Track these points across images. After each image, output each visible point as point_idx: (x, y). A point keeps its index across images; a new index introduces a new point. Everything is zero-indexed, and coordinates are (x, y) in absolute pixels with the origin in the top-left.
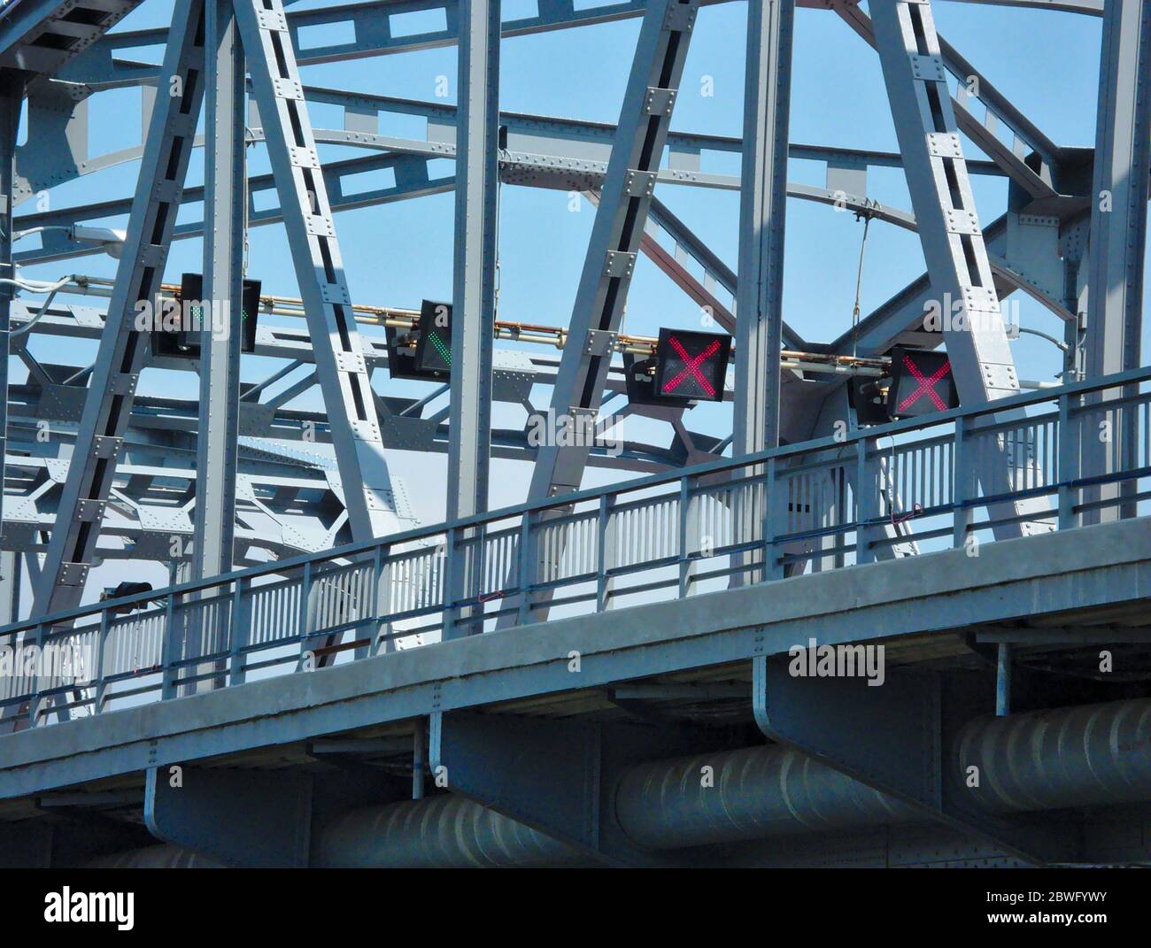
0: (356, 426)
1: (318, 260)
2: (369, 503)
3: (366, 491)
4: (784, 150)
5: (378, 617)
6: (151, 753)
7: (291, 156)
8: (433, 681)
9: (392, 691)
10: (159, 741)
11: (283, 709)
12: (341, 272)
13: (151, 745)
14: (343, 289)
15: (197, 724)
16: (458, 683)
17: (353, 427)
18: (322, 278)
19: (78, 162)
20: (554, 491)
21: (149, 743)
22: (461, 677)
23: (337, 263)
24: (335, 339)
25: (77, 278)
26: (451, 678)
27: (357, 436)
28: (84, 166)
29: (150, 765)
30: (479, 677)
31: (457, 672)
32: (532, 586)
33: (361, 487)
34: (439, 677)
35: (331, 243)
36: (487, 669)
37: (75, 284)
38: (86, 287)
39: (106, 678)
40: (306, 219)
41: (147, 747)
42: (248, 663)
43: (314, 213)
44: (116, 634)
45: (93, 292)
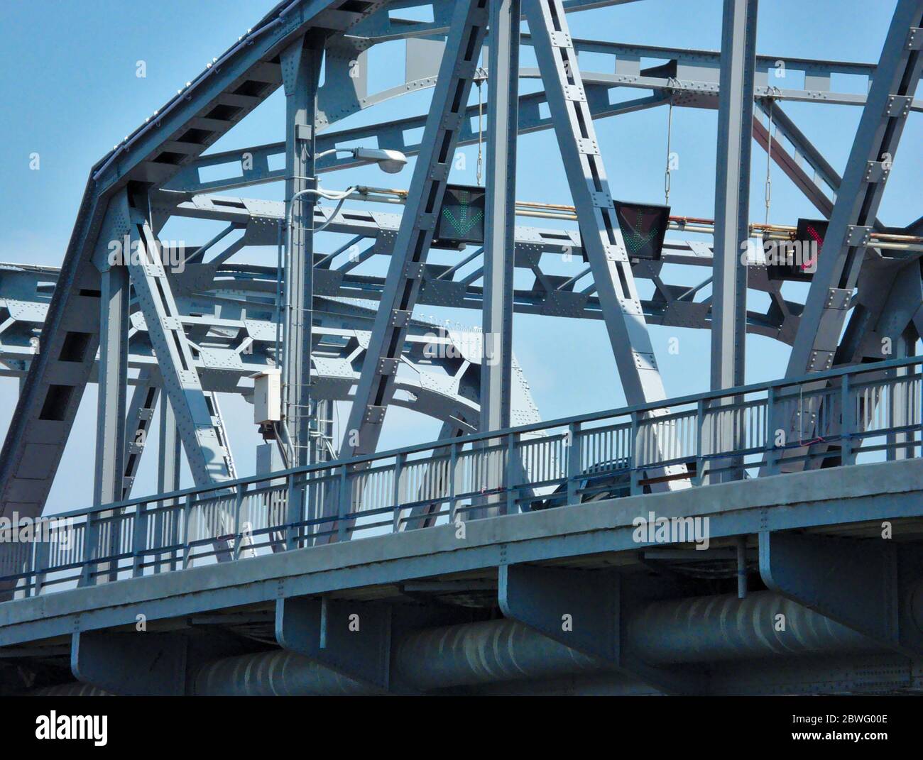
0: (623, 304)
1: (588, 173)
2: (637, 364)
3: (634, 354)
5: (702, 456)
6: (501, 554)
7: (565, 93)
8: (761, 507)
9: (721, 513)
10: (508, 545)
11: (619, 524)
12: (606, 182)
13: (502, 548)
14: (607, 196)
15: (542, 533)
16: (784, 509)
17: (621, 304)
18: (591, 188)
19: (360, 99)
20: (814, 355)
21: (499, 547)
22: (787, 505)
23: (602, 175)
24: (604, 235)
25: (360, 188)
26: (777, 505)
27: (625, 311)
28: (364, 102)
29: (501, 563)
30: (805, 507)
31: (783, 501)
32: (851, 435)
33: (630, 351)
34: (766, 504)
35: (597, 160)
36: (813, 499)
37: (357, 192)
38: (366, 195)
39: (457, 496)
40: (578, 142)
41: (497, 550)
43: (583, 137)
44: (463, 464)
45: (372, 198)
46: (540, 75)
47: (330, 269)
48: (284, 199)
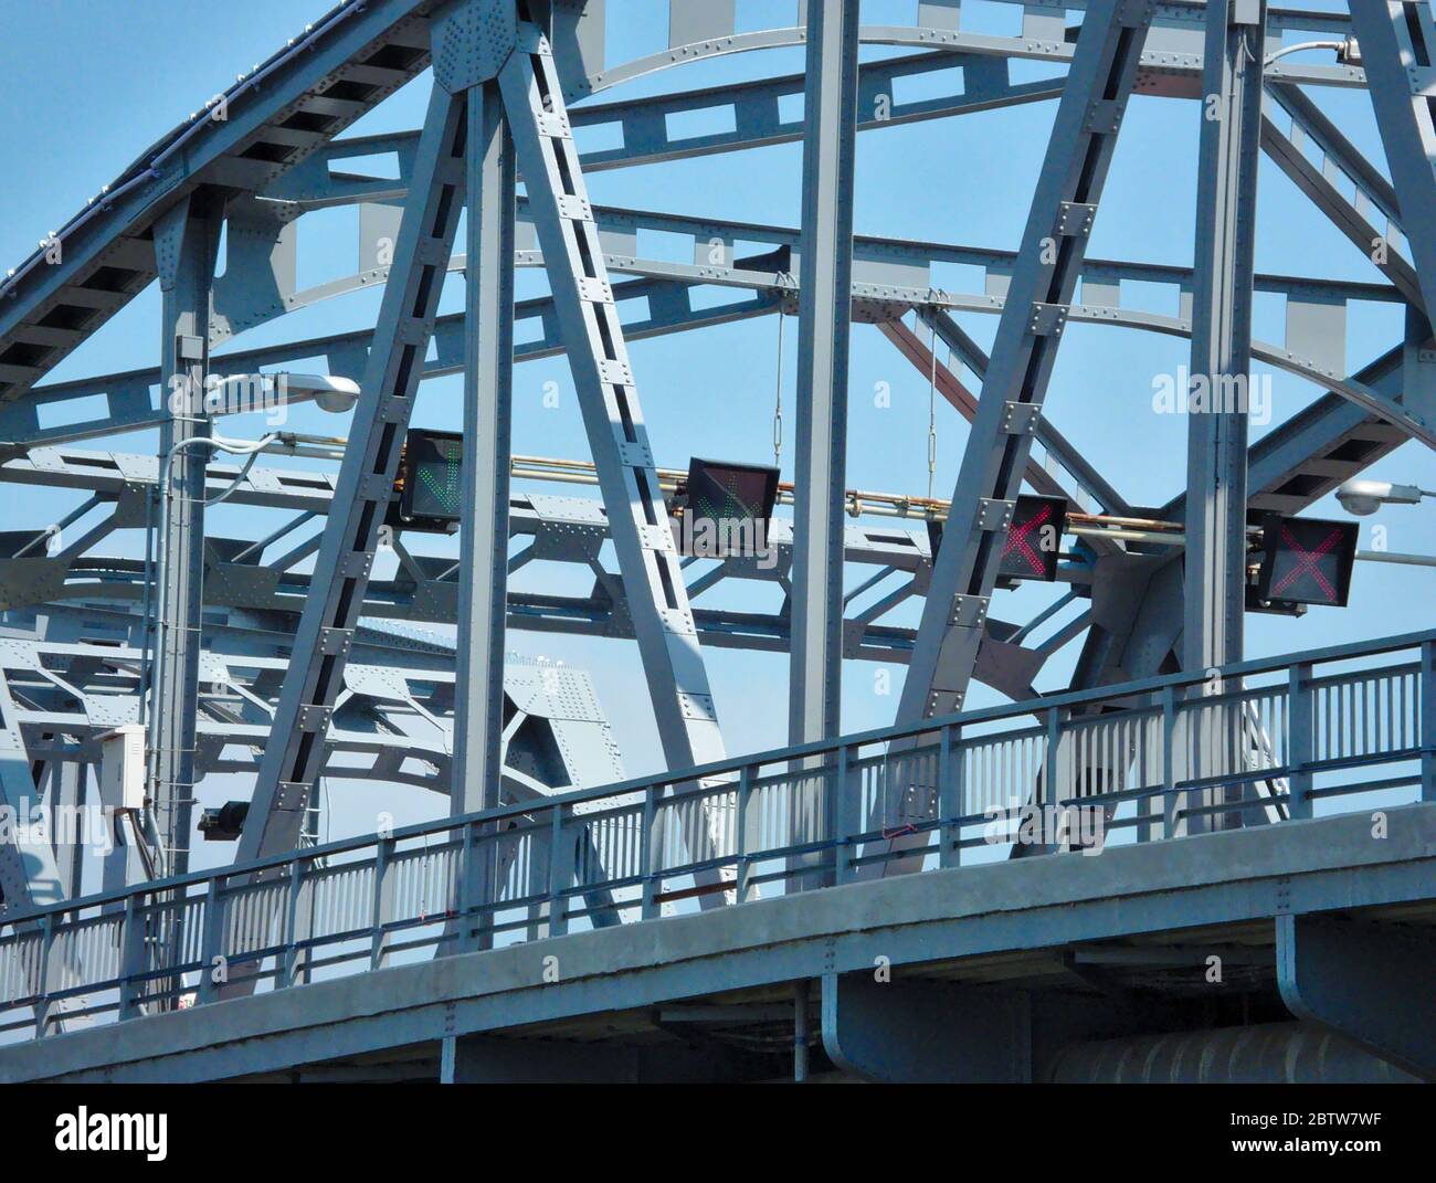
0: (666, 616)
1: (614, 415)
2: (684, 711)
3: (680, 696)
4: (1248, 281)
5: (745, 855)
6: (447, 1019)
7: (580, 289)
8: (826, 935)
9: (769, 946)
10: (457, 1004)
11: (623, 966)
12: (642, 428)
13: (448, 1009)
14: (644, 448)
15: (508, 984)
16: (857, 938)
17: (662, 617)
18: (620, 436)
19: (285, 296)
20: (934, 697)
21: (445, 1007)
22: (863, 931)
23: (637, 417)
24: (637, 509)
25: (283, 436)
26: (849, 932)
27: (668, 628)
28: (291, 301)
29: (446, 1034)
30: (888, 934)
31: (857, 925)
32: (953, 820)
33: (674, 691)
34: (831, 931)
35: (630, 394)
36: (897, 922)
37: (280, 442)
38: (293, 446)
39: (384, 926)
40: (599, 365)
41: (442, 1011)
42: (571, 909)
43: (608, 358)
44: (395, 872)
45: (301, 452)
46: (543, 262)
47: (261, 565)
48: (158, 453)
